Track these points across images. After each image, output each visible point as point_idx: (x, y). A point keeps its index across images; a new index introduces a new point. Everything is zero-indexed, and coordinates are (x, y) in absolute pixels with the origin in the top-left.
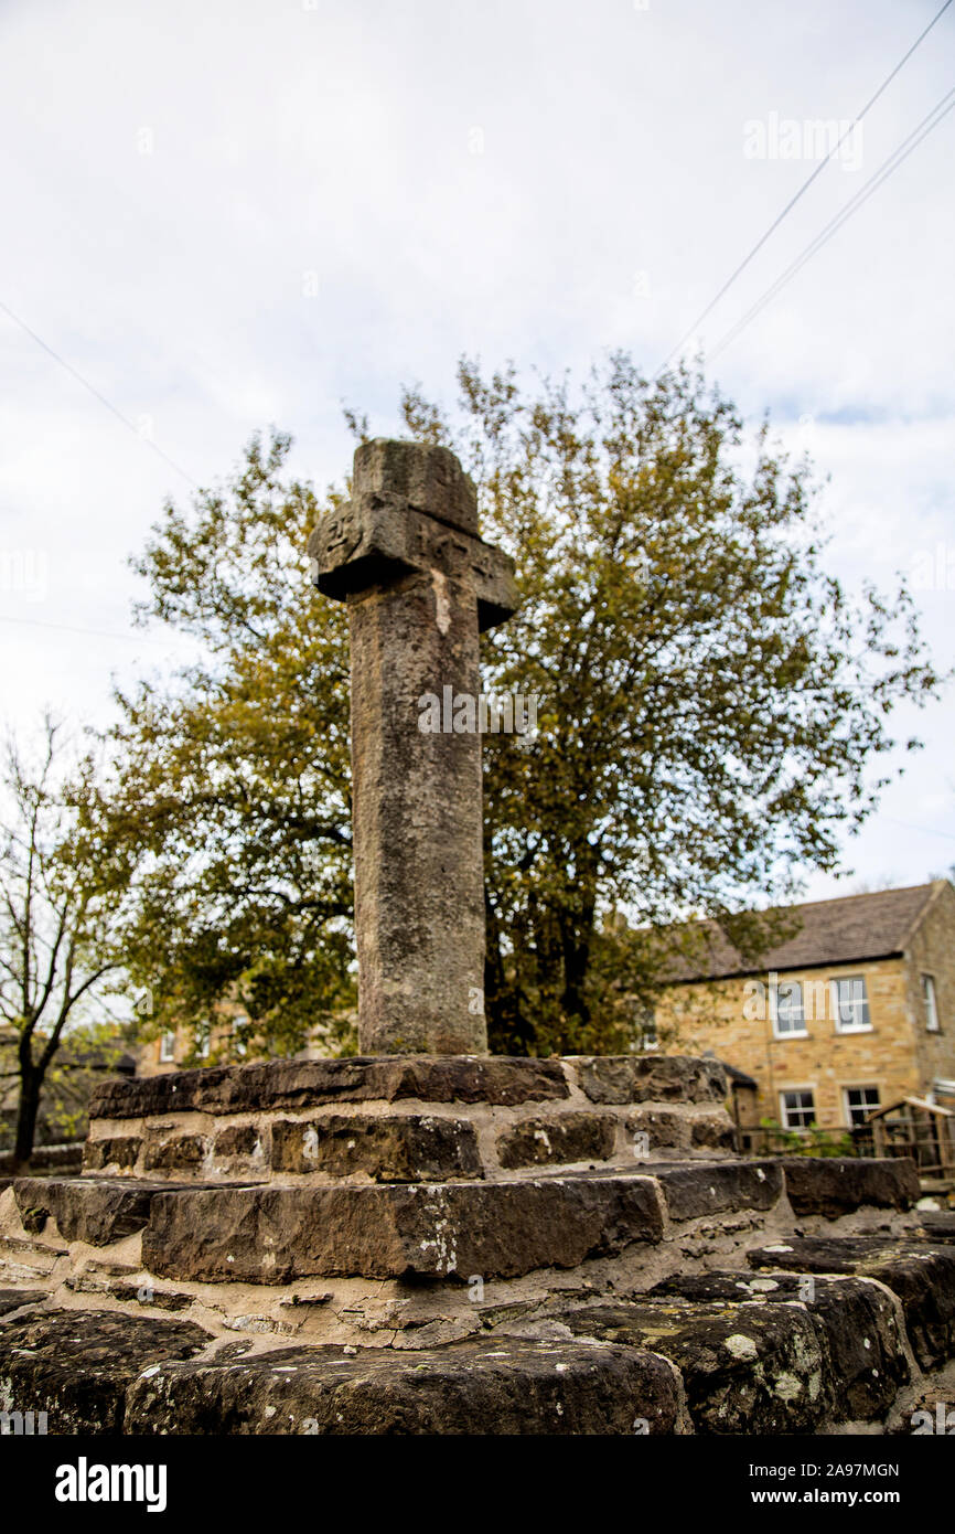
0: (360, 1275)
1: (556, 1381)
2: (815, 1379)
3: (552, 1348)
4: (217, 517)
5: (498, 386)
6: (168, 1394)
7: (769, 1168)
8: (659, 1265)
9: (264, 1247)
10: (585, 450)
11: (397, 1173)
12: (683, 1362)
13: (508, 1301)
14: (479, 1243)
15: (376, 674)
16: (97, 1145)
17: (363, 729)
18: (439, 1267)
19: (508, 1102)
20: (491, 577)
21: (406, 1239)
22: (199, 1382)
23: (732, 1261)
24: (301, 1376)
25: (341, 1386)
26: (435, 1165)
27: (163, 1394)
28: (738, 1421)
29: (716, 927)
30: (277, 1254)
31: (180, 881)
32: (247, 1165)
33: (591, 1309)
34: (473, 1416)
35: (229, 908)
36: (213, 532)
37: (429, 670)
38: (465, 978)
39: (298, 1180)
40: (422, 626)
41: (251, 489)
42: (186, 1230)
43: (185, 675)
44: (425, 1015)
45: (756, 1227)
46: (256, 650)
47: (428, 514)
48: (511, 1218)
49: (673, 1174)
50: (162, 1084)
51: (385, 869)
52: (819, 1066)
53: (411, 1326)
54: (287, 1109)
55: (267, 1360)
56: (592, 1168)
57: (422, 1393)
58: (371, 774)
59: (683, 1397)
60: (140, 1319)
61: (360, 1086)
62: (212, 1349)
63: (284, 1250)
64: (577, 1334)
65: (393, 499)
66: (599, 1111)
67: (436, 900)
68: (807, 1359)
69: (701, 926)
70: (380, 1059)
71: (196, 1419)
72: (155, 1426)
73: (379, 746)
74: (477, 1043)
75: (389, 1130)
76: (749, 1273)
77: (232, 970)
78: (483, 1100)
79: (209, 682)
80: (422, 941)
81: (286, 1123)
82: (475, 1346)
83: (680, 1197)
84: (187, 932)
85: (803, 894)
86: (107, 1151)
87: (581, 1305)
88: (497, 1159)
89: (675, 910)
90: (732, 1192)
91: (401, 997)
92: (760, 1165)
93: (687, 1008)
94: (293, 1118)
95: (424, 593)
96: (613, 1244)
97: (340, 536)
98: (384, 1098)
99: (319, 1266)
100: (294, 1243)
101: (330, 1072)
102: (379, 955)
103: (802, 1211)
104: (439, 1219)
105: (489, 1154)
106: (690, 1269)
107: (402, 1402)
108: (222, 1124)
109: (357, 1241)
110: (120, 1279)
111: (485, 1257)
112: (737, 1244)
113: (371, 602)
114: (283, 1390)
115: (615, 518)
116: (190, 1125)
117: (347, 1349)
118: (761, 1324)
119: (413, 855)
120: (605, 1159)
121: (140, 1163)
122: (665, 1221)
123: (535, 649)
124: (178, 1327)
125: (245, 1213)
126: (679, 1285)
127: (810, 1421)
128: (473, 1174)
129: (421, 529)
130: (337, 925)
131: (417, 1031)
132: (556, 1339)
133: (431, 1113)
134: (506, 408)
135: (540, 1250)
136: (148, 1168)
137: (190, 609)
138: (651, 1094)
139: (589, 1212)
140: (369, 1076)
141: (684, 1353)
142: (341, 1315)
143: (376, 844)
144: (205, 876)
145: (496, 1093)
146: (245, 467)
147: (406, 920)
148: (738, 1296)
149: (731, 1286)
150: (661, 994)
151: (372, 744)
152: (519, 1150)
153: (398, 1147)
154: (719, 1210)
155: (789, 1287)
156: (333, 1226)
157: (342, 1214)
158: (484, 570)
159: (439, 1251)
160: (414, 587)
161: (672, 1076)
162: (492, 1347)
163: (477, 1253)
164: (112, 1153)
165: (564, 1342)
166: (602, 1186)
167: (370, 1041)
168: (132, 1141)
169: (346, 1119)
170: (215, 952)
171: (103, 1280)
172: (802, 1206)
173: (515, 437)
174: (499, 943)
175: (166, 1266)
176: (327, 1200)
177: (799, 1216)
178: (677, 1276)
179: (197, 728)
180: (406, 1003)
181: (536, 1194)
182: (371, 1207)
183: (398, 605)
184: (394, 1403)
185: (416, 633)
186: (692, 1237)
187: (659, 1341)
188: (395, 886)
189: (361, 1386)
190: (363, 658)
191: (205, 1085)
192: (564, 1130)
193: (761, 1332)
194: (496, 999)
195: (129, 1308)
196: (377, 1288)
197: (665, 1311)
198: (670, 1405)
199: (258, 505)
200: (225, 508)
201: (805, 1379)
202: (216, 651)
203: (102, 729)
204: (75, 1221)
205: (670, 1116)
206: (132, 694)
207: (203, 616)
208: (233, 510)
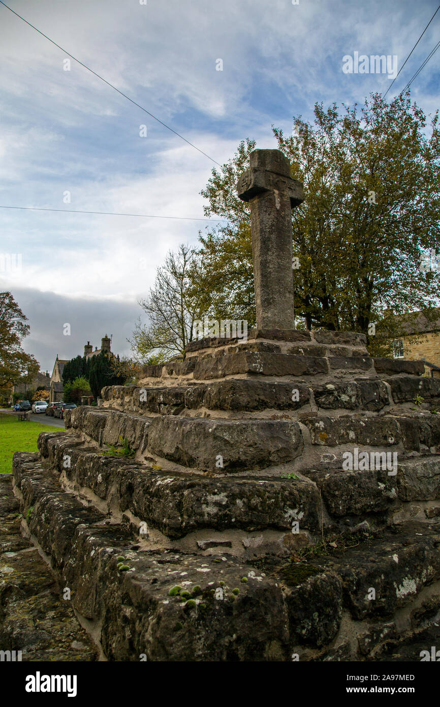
2: (354, 398)
4: (231, 174)
5: (330, 114)
7: (367, 359)
8: (327, 379)
9: (219, 369)
12: (314, 389)
14: (270, 366)
15: (258, 223)
18: (258, 370)
19: (291, 341)
20: (294, 190)
21: (249, 363)
36: (229, 179)
37: (274, 221)
38: (287, 312)
40: (271, 208)
41: (242, 163)
42: (203, 369)
43: (223, 231)
44: (275, 322)
45: (361, 373)
47: (272, 172)
48: (280, 362)
50: (202, 341)
51: (262, 281)
54: (232, 344)
58: (257, 253)
59: (313, 396)
63: (223, 369)
65: (261, 169)
66: (321, 345)
67: (277, 289)
68: (351, 393)
72: (190, 399)
73: (259, 245)
75: (255, 346)
78: (283, 340)
79: (231, 232)
80: (273, 301)
81: (231, 347)
83: (335, 363)
90: (353, 364)
91: (268, 317)
94: (233, 346)
95: (271, 197)
96: (312, 372)
97: (245, 182)
98: (254, 338)
99: (230, 372)
100: (225, 368)
103: (378, 371)
104: (258, 359)
107: (234, 383)
108: (216, 350)
109: (238, 365)
110: (189, 381)
111: (271, 370)
113: (256, 201)
116: (209, 351)
119: (270, 276)
120: (319, 356)
122: (329, 368)
125: (215, 362)
127: (351, 407)
129: (270, 177)
133: (266, 342)
134: (333, 122)
135: (288, 370)
137: (224, 207)
138: (339, 342)
139: (303, 363)
143: (259, 274)
145: (287, 338)
146: (239, 155)
147: (268, 295)
154: (348, 368)
156: (233, 362)
157: (235, 359)
158: (292, 188)
159: (258, 366)
160: (268, 196)
161: (347, 337)
163: (269, 368)
171: (185, 382)
173: (337, 132)
175: (199, 377)
177: (378, 373)
179: (228, 248)
180: (269, 319)
182: (241, 357)
183: (264, 201)
185: (269, 210)
186: (338, 373)
188: (265, 286)
190: (254, 219)
191: (212, 340)
192: (309, 349)
193: (337, 384)
196: (243, 375)
199: (245, 168)
200: (233, 171)
201: (350, 397)
202: (233, 222)
203: (197, 251)
204: (179, 371)
205: (345, 348)
206: (206, 238)
207: (228, 210)
208: (236, 171)
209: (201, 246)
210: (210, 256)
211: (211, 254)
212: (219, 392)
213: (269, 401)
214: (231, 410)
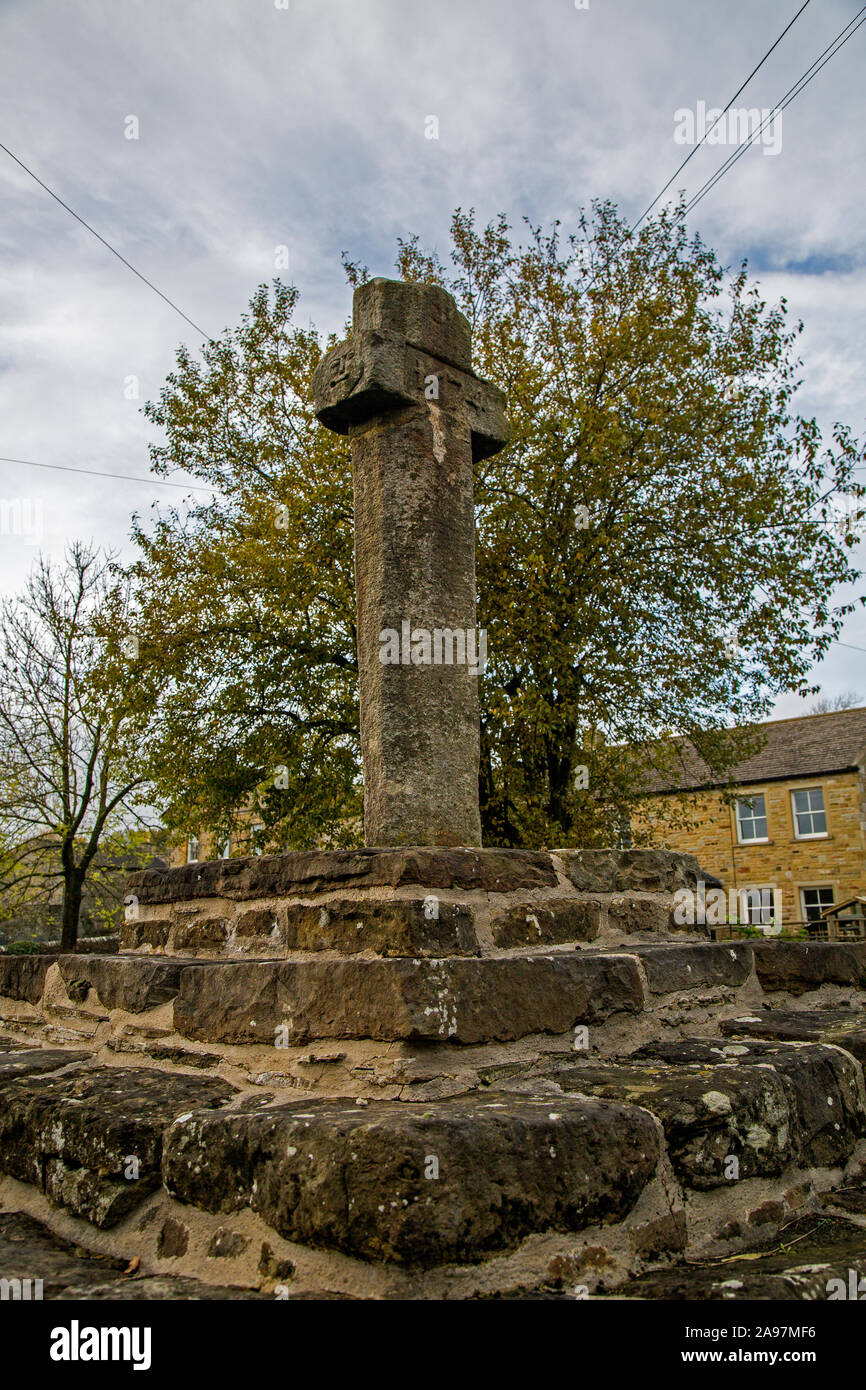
0: (370, 1038)
1: (549, 1129)
2: (783, 1130)
3: (545, 1101)
4: (228, 368)
5: (489, 240)
6: (200, 1137)
7: (740, 949)
8: (639, 1033)
9: (283, 1014)
10: (571, 301)
11: (401, 951)
12: (664, 1114)
13: (504, 1061)
14: (477, 1010)
15: (377, 501)
16: (132, 927)
17: (366, 553)
18: (441, 1031)
19: (502, 889)
20: (483, 410)
21: (411, 1006)
22: (228, 1127)
23: (707, 1030)
24: (318, 1121)
25: (355, 1130)
26: (436, 944)
27: (196, 1137)
28: (714, 1166)
29: (688, 744)
30: (295, 1019)
31: (200, 703)
32: (265, 944)
33: (578, 1069)
34: (474, 1157)
35: (244, 725)
36: (223, 381)
37: (427, 496)
39: (311, 957)
40: (420, 456)
41: (259, 341)
42: (213, 999)
43: (201, 516)
44: (425, 813)
45: (728, 1001)
46: (265, 491)
47: (425, 351)
48: (507, 988)
49: (652, 952)
50: (188, 874)
51: (387, 681)
52: (779, 869)
53: (416, 1082)
54: (301, 895)
55: (288, 1110)
56: (578, 948)
57: (429, 1136)
58: (373, 594)
59: (664, 1144)
60: (173, 1075)
61: (367, 874)
62: (237, 1101)
63: (301, 1016)
64: (566, 1090)
65: (391, 336)
66: (585, 898)
67: (435, 709)
68: (775, 1114)
69: (674, 741)
70: (385, 851)
71: (226, 1158)
72: (189, 1164)
73: (381, 568)
74: (472, 838)
75: (394, 913)
76: (722, 1040)
77: (249, 782)
78: (479, 886)
79: (223, 521)
80: (421, 746)
81: (301, 907)
82: (474, 1100)
83: (660, 973)
84: (209, 748)
85: (768, 713)
86: (140, 932)
87: (571, 1066)
88: (492, 939)
89: (650, 728)
90: (707, 969)
91: (403, 796)
92: (731, 947)
93: (660, 815)
94: (307, 903)
95: (421, 425)
96: (599, 1014)
97: (342, 373)
98: (389, 884)
99: (333, 1029)
100: (309, 1010)
101: (339, 861)
102: (382, 758)
103: (770, 987)
104: (441, 988)
105: (484, 936)
106: (667, 1036)
107: (410, 1143)
108: (242, 909)
109: (366, 1007)
110: (155, 1041)
111: (483, 1023)
112: (710, 1015)
113: (372, 434)
114: (302, 1133)
115: (598, 365)
116: (215, 910)
117: (358, 1101)
118: (735, 1082)
119: (413, 668)
120: (590, 941)
121: (170, 943)
122: (646, 993)
123: (522, 489)
124: (208, 1082)
125: (265, 983)
126: (658, 1050)
127: (777, 1167)
128: (470, 952)
129: (418, 365)
130: (342, 742)
131: (418, 827)
132: (548, 1094)
134: (498, 261)
135: (532, 1017)
136: (177, 947)
137: (205, 453)
138: (632, 884)
139: (576, 984)
140: (376, 865)
141: (665, 1106)
142: (354, 1072)
144: (223, 697)
145: (491, 880)
146: (252, 321)
147: (407, 727)
148: (713, 1059)
149: (706, 1051)
150: (637, 804)
151: (374, 566)
152: (512, 931)
153: (402, 928)
154: (695, 986)
155: (757, 1052)
156: (345, 994)
157: (353, 984)
158: (477, 404)
159: (440, 1015)
160: (413, 419)
161: (651, 868)
162: (490, 1100)
163: (475, 1019)
164: (145, 935)
165: (555, 1097)
166: (589, 963)
167: (375, 836)
168: (162, 924)
169: (354, 903)
170: (233, 766)
171: (141, 1042)
172: (769, 983)
173: (505, 289)
174: (490, 758)
175: (195, 1030)
176: (339, 971)
177: (767, 991)
178: (656, 1042)
179: (210, 563)
180: (408, 802)
181: (529, 968)
182: (379, 977)
183: (397, 436)
184: (403, 1144)
185: (414, 463)
186: (670, 1008)
187: (642, 1097)
189: (373, 1130)
190: (365, 486)
191: (227, 874)
192: (553, 915)
193: (735, 1089)
194: (487, 807)
195: (165, 1066)
196: (386, 1048)
197: (647, 1071)
198: (652, 1151)
199: (265, 356)
200: (235, 359)
201: (774, 1130)
202: (228, 493)
203: (125, 567)
204: (113, 992)
205: (649, 904)
206: (152, 534)
207: (216, 461)
208: (242, 361)
209: (135, 555)
210: (160, 583)
211: (164, 577)
212: (344, 1178)
213: (535, 1201)
214: (400, 1264)
